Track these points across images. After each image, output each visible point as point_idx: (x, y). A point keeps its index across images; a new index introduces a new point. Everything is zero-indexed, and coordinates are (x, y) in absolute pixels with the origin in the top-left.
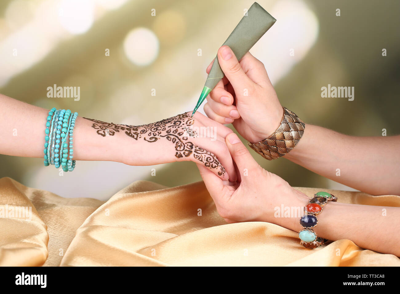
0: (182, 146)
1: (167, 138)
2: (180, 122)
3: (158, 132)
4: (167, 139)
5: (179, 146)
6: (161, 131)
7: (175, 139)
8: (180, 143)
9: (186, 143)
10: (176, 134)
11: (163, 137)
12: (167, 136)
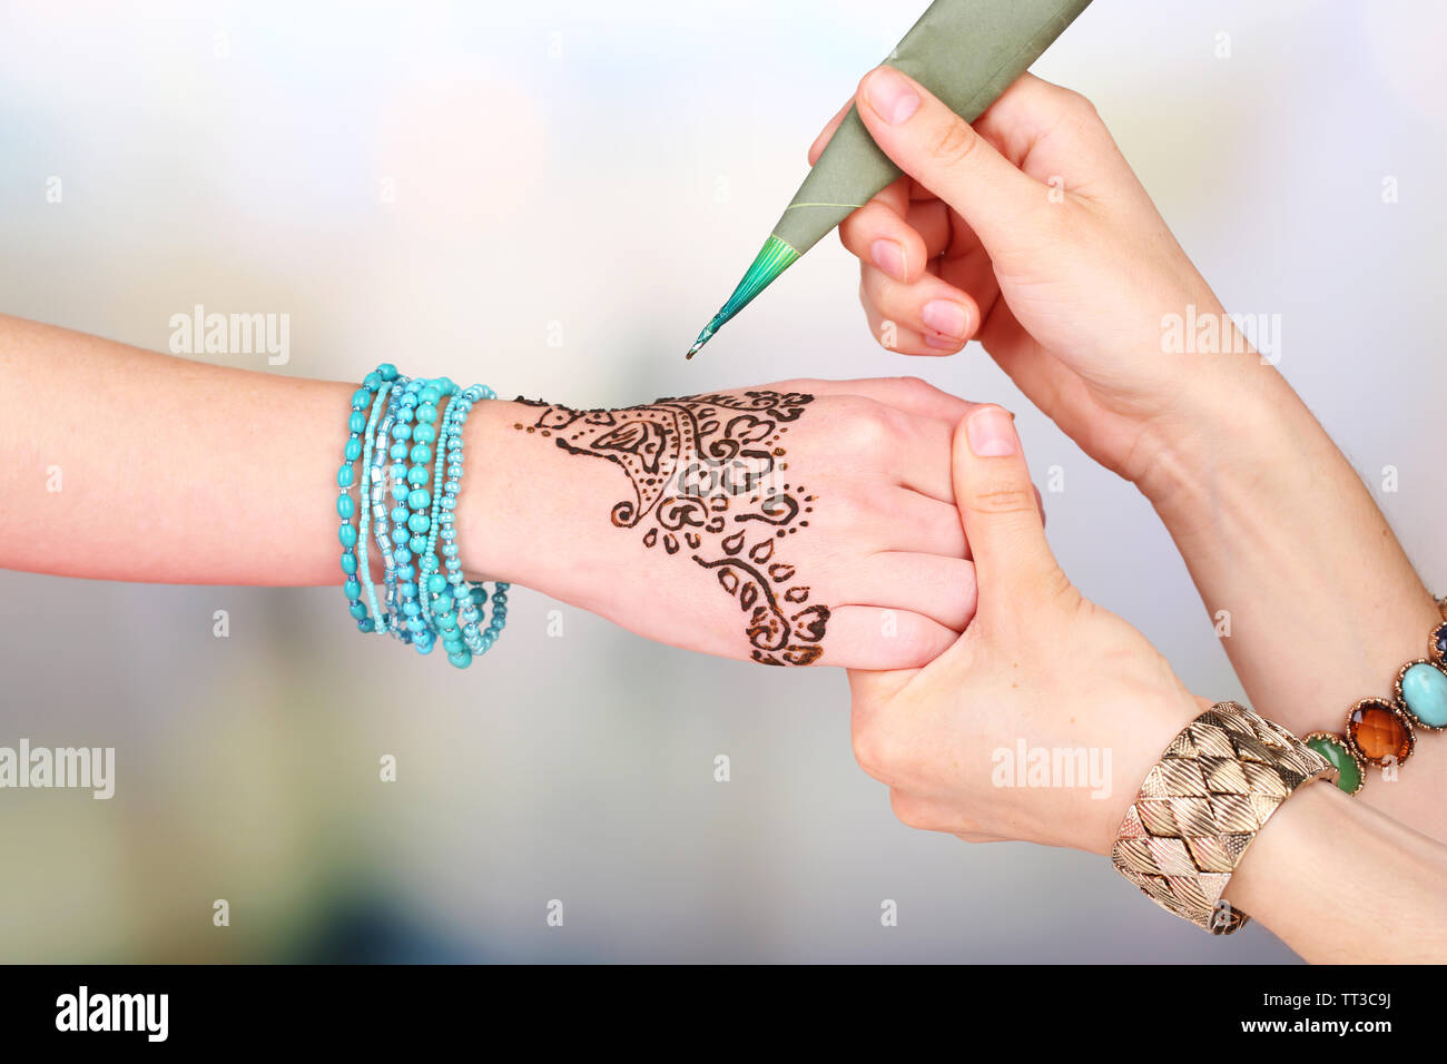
0: (776, 631)
1: (721, 575)
2: (795, 511)
3: (688, 536)
4: (722, 582)
5: (765, 630)
6: (701, 531)
7: (755, 592)
8: (771, 615)
9: (794, 618)
10: (763, 569)
11: (708, 565)
12: (720, 568)
